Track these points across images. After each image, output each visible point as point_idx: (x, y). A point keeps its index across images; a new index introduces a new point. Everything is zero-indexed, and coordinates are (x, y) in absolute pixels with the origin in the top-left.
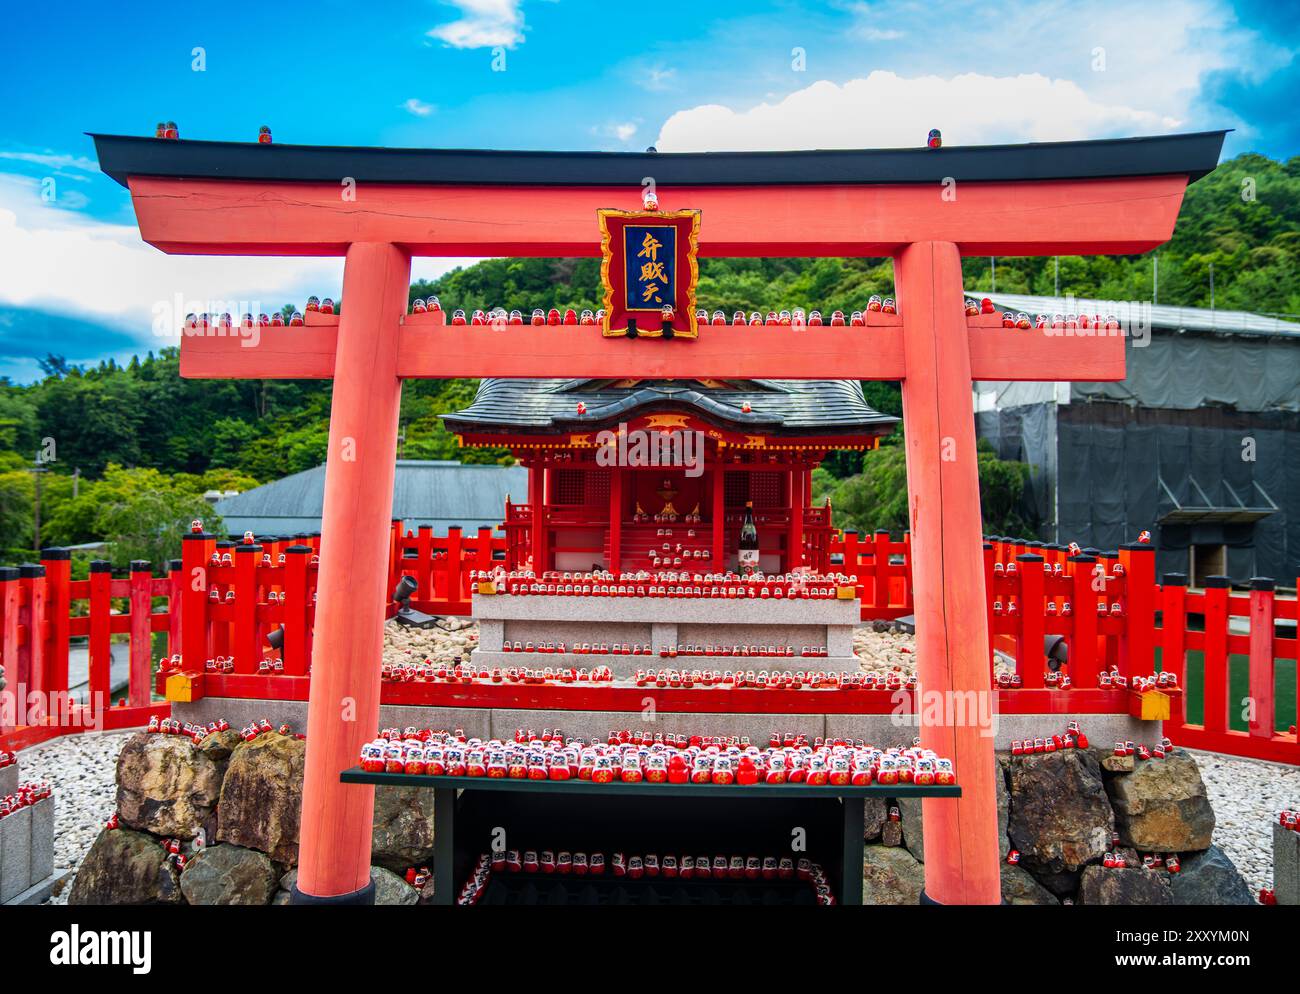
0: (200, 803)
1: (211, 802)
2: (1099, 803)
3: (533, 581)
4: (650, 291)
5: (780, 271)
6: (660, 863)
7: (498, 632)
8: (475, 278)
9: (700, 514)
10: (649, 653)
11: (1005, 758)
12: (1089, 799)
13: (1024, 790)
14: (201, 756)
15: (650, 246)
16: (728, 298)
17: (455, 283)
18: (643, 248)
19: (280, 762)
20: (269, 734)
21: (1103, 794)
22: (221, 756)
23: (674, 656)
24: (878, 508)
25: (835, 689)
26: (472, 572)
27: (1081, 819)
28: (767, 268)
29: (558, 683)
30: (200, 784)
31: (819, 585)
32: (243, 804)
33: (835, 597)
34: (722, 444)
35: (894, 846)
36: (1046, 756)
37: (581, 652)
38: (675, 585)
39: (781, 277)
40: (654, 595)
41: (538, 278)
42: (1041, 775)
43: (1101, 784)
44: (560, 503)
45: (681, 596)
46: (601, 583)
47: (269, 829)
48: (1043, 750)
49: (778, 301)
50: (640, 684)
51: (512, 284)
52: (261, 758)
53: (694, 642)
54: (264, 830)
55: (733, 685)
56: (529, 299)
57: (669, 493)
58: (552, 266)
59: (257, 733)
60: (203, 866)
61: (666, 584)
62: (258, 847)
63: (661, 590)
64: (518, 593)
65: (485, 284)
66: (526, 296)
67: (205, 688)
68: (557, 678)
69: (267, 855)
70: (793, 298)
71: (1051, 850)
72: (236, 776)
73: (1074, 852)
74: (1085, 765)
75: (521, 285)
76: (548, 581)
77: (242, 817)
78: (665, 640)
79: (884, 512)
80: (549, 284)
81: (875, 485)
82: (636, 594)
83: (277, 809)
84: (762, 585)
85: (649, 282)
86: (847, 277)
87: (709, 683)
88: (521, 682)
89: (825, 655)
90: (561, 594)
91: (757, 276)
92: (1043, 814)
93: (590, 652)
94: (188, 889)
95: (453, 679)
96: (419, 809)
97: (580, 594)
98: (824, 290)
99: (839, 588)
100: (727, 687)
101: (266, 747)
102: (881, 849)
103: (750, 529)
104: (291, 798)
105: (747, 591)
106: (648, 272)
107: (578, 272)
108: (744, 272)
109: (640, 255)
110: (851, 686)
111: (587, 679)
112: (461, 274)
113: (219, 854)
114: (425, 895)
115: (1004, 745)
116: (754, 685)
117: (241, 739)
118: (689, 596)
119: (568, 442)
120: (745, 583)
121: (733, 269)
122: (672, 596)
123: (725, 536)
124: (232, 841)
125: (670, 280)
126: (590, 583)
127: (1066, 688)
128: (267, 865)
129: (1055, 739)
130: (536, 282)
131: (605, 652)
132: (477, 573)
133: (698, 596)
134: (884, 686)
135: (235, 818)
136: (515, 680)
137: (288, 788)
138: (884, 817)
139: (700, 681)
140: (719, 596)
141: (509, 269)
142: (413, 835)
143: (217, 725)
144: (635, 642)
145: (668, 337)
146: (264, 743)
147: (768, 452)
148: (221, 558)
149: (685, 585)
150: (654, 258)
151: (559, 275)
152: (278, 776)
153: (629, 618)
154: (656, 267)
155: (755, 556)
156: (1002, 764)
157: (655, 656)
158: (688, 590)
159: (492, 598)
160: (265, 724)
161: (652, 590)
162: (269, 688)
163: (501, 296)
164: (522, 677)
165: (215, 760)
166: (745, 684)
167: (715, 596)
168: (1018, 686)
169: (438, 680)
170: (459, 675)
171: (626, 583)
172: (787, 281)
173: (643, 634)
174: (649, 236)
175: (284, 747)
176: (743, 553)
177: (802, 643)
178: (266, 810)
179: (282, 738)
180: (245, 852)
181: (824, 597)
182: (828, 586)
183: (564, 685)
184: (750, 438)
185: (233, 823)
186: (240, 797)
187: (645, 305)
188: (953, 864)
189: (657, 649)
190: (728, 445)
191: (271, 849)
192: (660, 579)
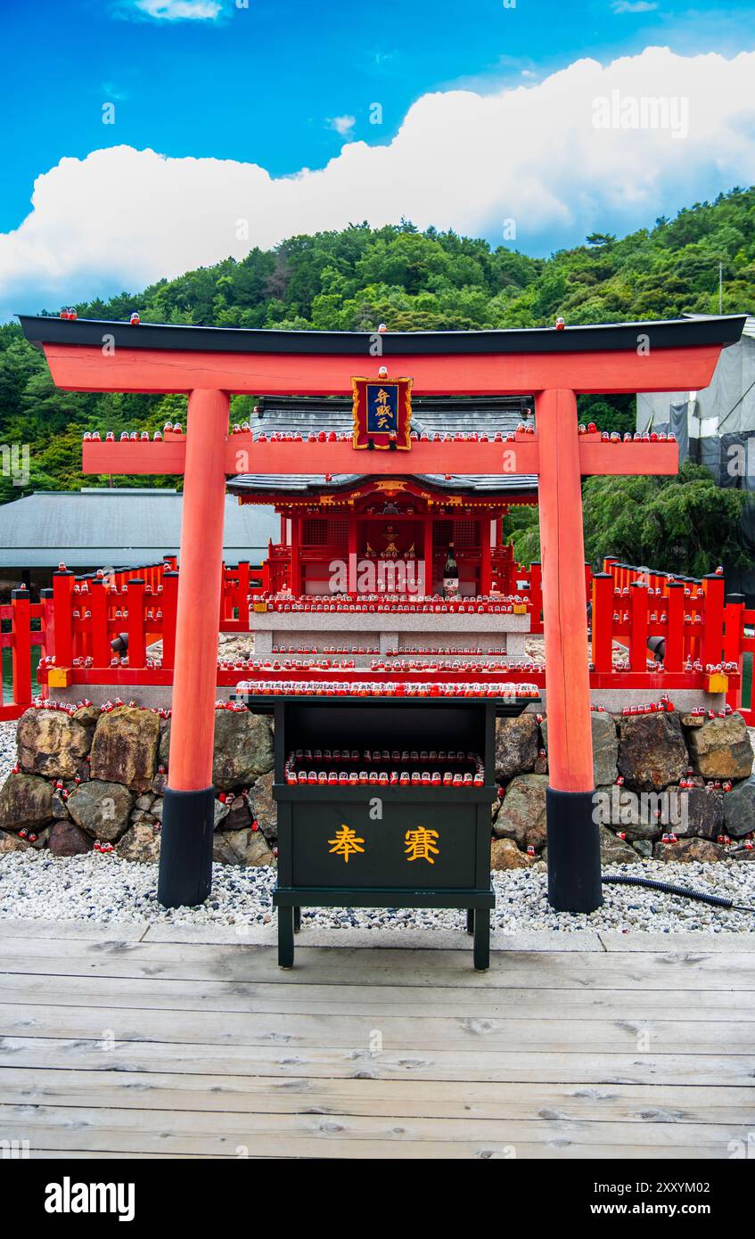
0: (76, 754)
1: (84, 754)
2: (678, 746)
3: (293, 602)
4: (382, 422)
5: (503, 284)
6: (390, 755)
7: (268, 639)
8: (182, 292)
9: (415, 551)
10: (378, 653)
11: (618, 718)
12: (672, 743)
13: (628, 737)
14: (74, 723)
15: (382, 396)
16: (449, 316)
17: (160, 297)
18: (378, 397)
19: (132, 725)
20: (123, 707)
21: (682, 741)
22: (90, 723)
23: (396, 655)
24: (596, 535)
25: (505, 672)
26: (249, 596)
27: (665, 756)
28: (490, 281)
29: (318, 670)
30: (76, 742)
31: (501, 604)
32: (108, 753)
33: (512, 612)
34: (430, 502)
35: (542, 774)
36: (644, 716)
37: (329, 653)
38: (397, 604)
39: (504, 290)
40: (382, 612)
41: (249, 293)
42: (640, 727)
43: (680, 734)
44: (308, 544)
45: (401, 612)
46: (343, 603)
47: (127, 769)
48: (644, 712)
49: (500, 317)
50: (373, 669)
51: (221, 299)
52: (119, 722)
53: (411, 645)
54: (124, 769)
55: (436, 670)
56: (239, 315)
57: (392, 536)
58: (263, 279)
59: (113, 707)
60: (82, 795)
61: (390, 604)
62: (119, 781)
63: (387, 608)
64: (283, 611)
65: (193, 299)
66: (237, 312)
67: (75, 678)
68: (317, 666)
69: (126, 786)
70: (516, 315)
71: (644, 776)
72: (102, 735)
73: (660, 777)
74: (671, 722)
75: (231, 300)
76: (304, 602)
77: (108, 762)
78: (390, 644)
79: (601, 539)
80: (260, 298)
81: (594, 511)
82: (369, 611)
83: (132, 755)
84: (460, 604)
85: (382, 416)
86: (574, 291)
87: (421, 668)
88: (294, 669)
89: (505, 654)
90: (314, 611)
91: (478, 291)
92: (640, 753)
93: (335, 653)
94: (73, 809)
95: (247, 668)
96: (228, 753)
97: (328, 611)
98: (549, 306)
99: (515, 606)
100: (433, 671)
101: (122, 715)
102: (533, 776)
103: (451, 563)
104: (141, 748)
105: (448, 609)
106: (381, 411)
107: (291, 285)
108: (465, 286)
109: (376, 401)
110: (515, 670)
111: (338, 667)
112: (167, 288)
113: (93, 786)
114: (234, 809)
115: (618, 710)
116: (450, 669)
117: (102, 712)
118: (407, 612)
119: (319, 501)
120: (447, 603)
121: (453, 282)
122: (395, 612)
123: (433, 568)
124: (101, 778)
125: (395, 416)
126: (335, 603)
127: (662, 672)
128: (127, 793)
129: (652, 706)
130: (247, 297)
131: (346, 653)
132: (252, 597)
133: (413, 612)
134: (538, 670)
135: (103, 763)
136: (289, 668)
137: (139, 742)
138: (536, 755)
139: (414, 667)
140: (429, 612)
141: (219, 282)
142: (224, 770)
143: (84, 703)
144: (368, 645)
145: (393, 449)
146: (119, 713)
147: (464, 507)
148: (80, 588)
149: (404, 604)
150: (385, 402)
151: (270, 289)
152: (131, 734)
153: (364, 628)
154: (386, 408)
155: (456, 583)
156: (616, 722)
157: (383, 655)
158: (406, 608)
159: (265, 615)
160: (118, 700)
161: (380, 608)
162: (119, 677)
163: (210, 311)
164: (294, 666)
165: (84, 726)
166: (444, 669)
167: (425, 612)
168: (629, 671)
169: (236, 669)
170: (251, 665)
171: (362, 603)
172: (510, 295)
173: (374, 640)
174: (382, 391)
175: (134, 715)
176: (447, 581)
177: (487, 645)
178: (124, 756)
179: (132, 709)
180: (111, 784)
181: (504, 613)
182: (508, 604)
183: (323, 670)
184: (451, 497)
185: (101, 766)
186: (106, 749)
187: (379, 430)
188: (564, 766)
189: (384, 650)
190: (435, 503)
191: (129, 782)
192: (385, 600)
